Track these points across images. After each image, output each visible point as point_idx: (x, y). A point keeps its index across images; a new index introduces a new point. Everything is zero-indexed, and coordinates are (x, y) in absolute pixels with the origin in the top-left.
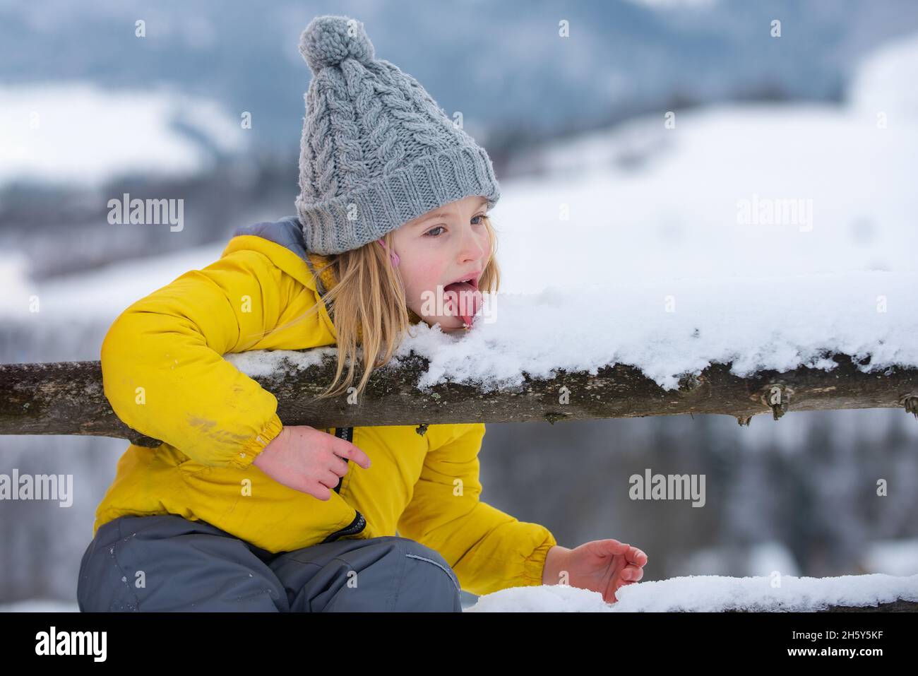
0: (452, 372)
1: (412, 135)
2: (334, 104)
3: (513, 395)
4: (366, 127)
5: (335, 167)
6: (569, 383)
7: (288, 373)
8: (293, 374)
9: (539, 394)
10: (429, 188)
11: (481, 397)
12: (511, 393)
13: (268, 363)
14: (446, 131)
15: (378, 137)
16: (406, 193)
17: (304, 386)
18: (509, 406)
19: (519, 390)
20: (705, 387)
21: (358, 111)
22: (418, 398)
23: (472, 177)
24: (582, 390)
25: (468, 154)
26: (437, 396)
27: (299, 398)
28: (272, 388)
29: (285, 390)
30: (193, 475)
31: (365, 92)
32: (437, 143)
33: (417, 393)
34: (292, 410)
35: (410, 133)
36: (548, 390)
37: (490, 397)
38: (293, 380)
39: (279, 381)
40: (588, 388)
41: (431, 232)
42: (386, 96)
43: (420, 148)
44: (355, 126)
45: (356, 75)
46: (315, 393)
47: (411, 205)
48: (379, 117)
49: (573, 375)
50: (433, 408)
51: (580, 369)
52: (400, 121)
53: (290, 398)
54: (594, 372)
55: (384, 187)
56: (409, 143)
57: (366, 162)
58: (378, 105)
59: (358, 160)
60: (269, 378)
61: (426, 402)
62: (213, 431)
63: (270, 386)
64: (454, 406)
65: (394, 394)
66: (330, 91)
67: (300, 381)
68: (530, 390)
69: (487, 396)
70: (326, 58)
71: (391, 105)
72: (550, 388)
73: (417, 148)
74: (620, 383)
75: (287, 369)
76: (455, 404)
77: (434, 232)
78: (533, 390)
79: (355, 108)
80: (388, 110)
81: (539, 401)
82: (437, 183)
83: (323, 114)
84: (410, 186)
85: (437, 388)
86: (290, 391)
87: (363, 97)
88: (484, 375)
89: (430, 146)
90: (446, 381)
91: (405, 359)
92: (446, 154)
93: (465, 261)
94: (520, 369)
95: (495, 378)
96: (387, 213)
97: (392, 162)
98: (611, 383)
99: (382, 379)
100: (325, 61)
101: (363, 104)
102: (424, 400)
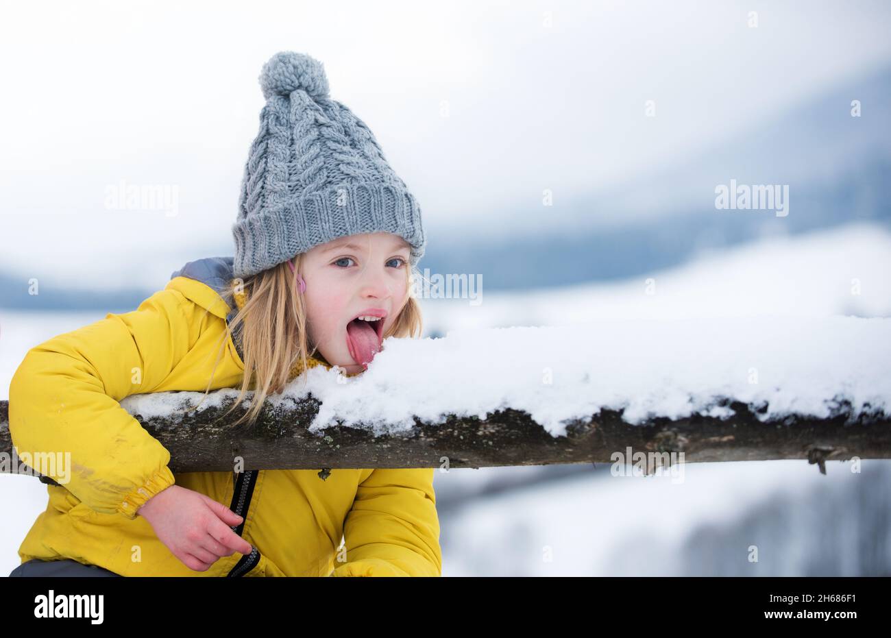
0: (342, 415)
1: (339, 164)
2: (273, 129)
3: (405, 439)
4: (297, 153)
5: (263, 188)
6: (461, 428)
7: (186, 414)
8: (191, 415)
9: (431, 439)
10: (342, 215)
11: (373, 440)
12: (402, 437)
13: (170, 404)
14: (376, 169)
15: (306, 162)
16: (318, 216)
17: (201, 427)
18: (402, 450)
19: (411, 435)
20: (597, 434)
21: (295, 137)
22: (311, 441)
23: (390, 214)
24: (474, 435)
25: (391, 192)
26: (329, 439)
27: (196, 439)
28: (170, 428)
29: (182, 430)
30: (83, 520)
31: (304, 120)
32: (360, 175)
33: (310, 437)
34: (189, 451)
35: (337, 162)
36: (440, 435)
37: (383, 441)
38: (190, 421)
39: (176, 422)
40: (480, 433)
41: (339, 261)
42: (325, 128)
43: (343, 177)
44: (287, 150)
45: (300, 104)
46: (212, 434)
47: (320, 228)
48: (312, 145)
49: (465, 420)
50: (327, 452)
51: (469, 414)
52: (332, 152)
53: (187, 439)
54: (483, 417)
55: (299, 207)
56: (333, 171)
57: (289, 184)
58: (314, 133)
59: (283, 181)
60: (168, 418)
61: (319, 446)
62: (91, 478)
63: (168, 426)
64: (347, 450)
65: (288, 437)
66: (272, 116)
67: (197, 422)
68: (422, 435)
69: (379, 440)
70: (276, 87)
71: (327, 136)
72: (442, 433)
73: (340, 177)
74: (510, 429)
75: (186, 410)
76: (348, 448)
77: (342, 262)
78: (425, 435)
79: (292, 134)
80: (324, 140)
81: (431, 446)
82: (349, 210)
83: (263, 138)
84: (323, 210)
85: (329, 431)
86: (187, 432)
87: (301, 124)
88: (374, 418)
89: (353, 177)
90: (337, 424)
91: (302, 401)
92: (366, 186)
93: (370, 296)
94: (409, 413)
95: (385, 422)
96: (297, 233)
97: (312, 186)
98: (503, 428)
99: (276, 421)
100: (276, 90)
101: (300, 131)
102: (317, 443)
